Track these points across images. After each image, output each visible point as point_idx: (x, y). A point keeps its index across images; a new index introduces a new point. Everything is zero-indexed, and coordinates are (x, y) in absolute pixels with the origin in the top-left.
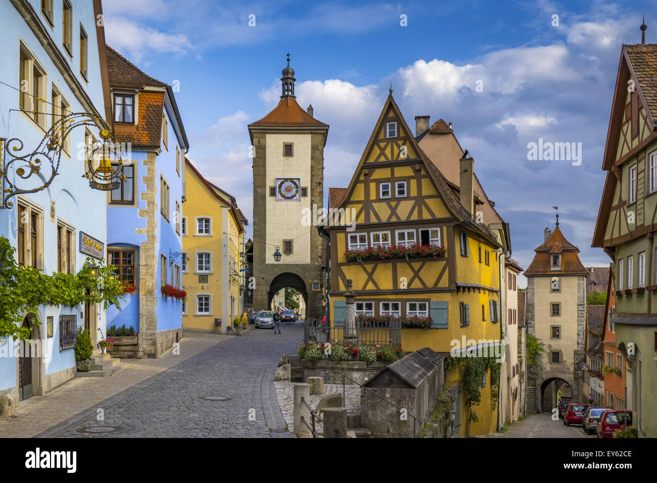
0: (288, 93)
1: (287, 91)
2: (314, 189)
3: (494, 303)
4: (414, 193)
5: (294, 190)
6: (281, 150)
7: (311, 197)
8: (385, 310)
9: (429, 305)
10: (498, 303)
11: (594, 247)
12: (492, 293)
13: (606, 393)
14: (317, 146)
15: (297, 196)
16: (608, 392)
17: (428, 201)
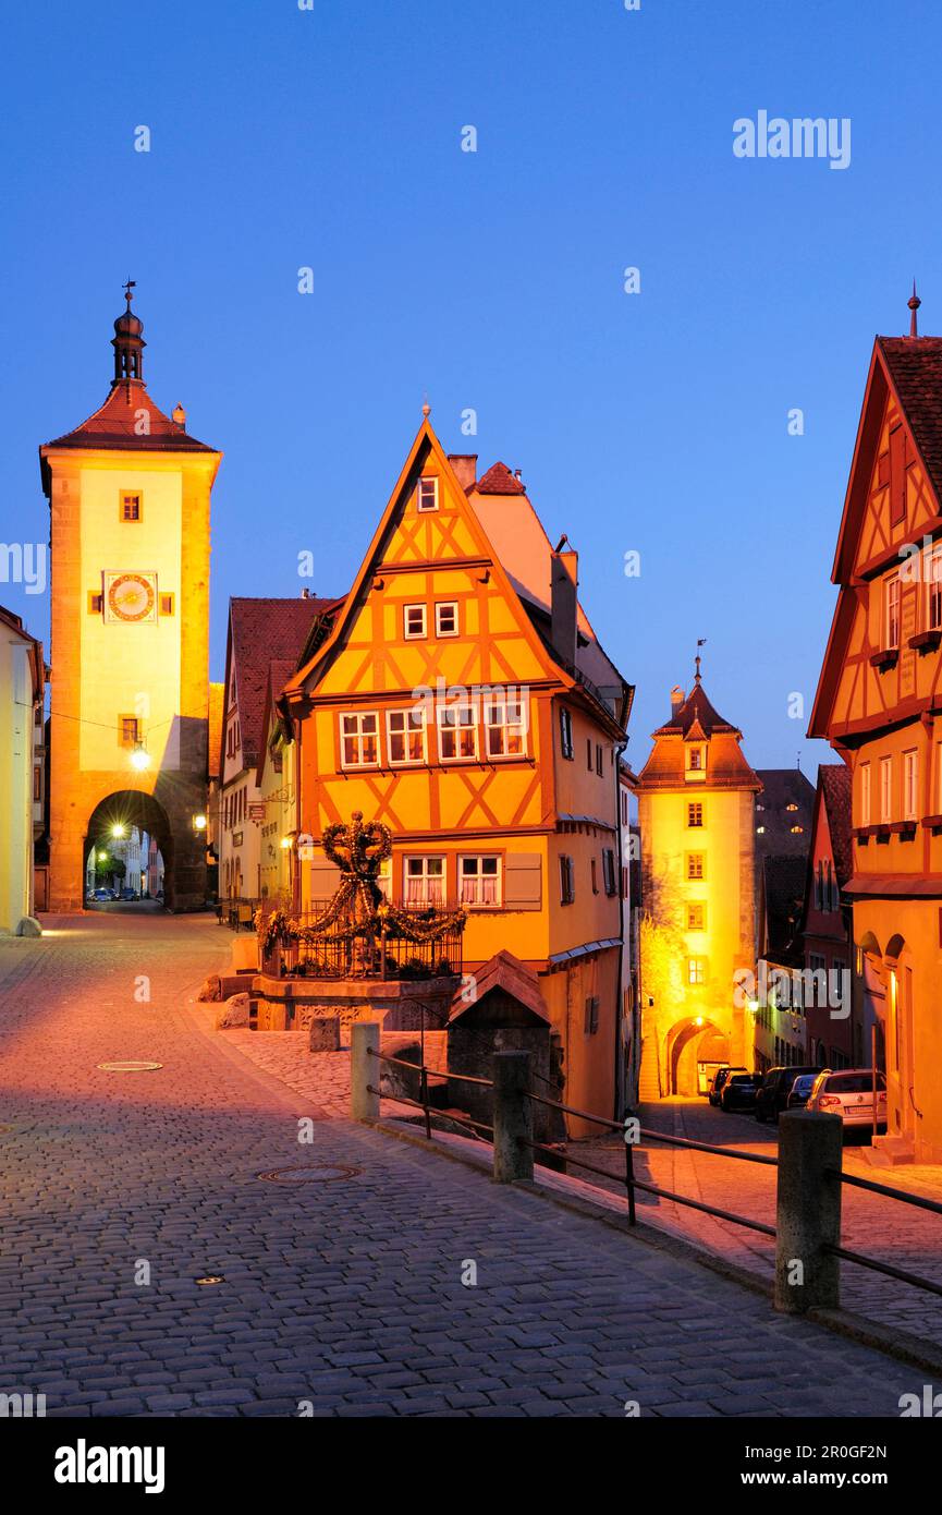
0: (128, 375)
1: (125, 368)
2: (187, 599)
3: (610, 853)
4: (473, 627)
5: (145, 599)
6: (116, 508)
7: (182, 616)
8: (413, 874)
9: (503, 862)
10: (616, 855)
11: (812, 737)
12: (604, 833)
13: (809, 1042)
14: (196, 499)
15: (151, 613)
16: (814, 1041)
17: (501, 645)
